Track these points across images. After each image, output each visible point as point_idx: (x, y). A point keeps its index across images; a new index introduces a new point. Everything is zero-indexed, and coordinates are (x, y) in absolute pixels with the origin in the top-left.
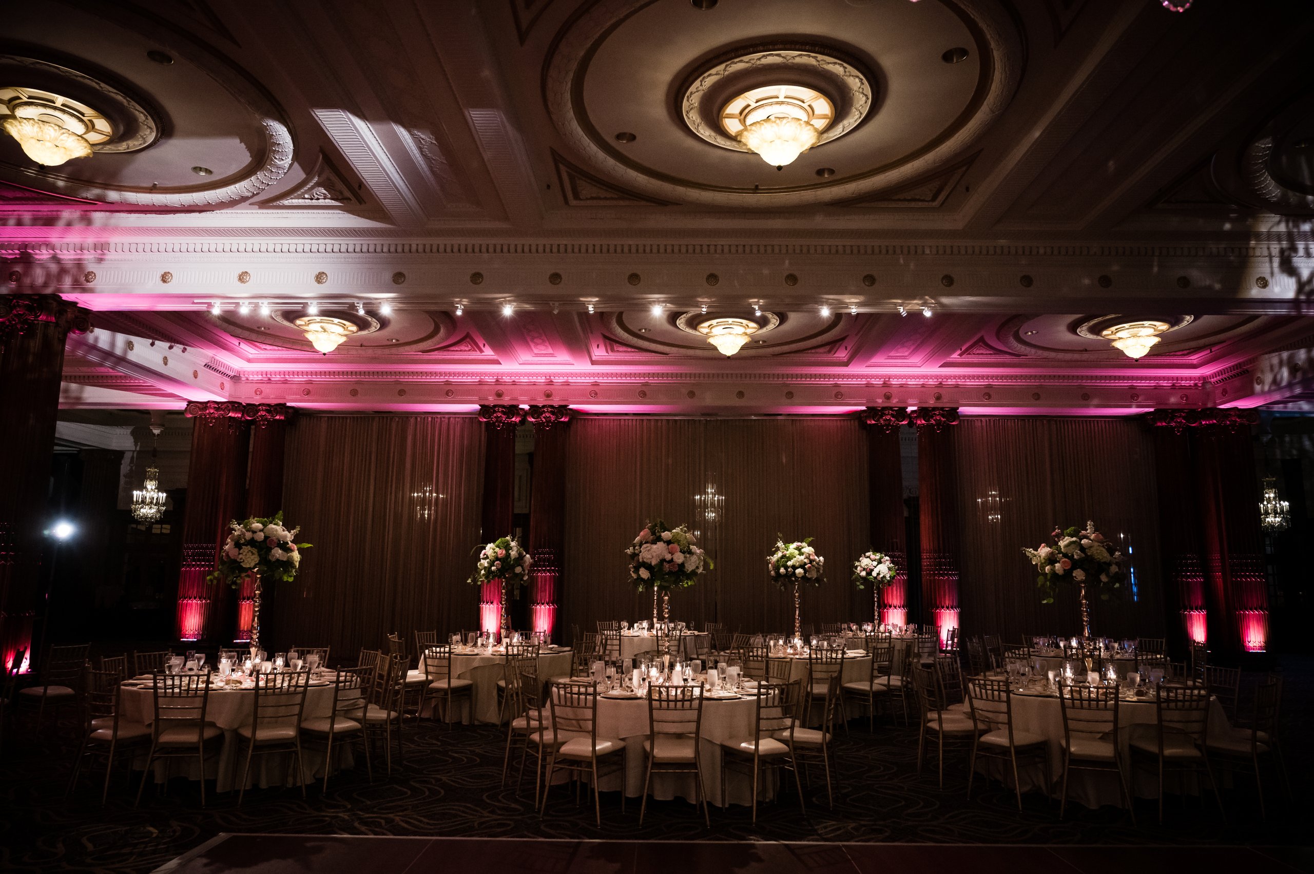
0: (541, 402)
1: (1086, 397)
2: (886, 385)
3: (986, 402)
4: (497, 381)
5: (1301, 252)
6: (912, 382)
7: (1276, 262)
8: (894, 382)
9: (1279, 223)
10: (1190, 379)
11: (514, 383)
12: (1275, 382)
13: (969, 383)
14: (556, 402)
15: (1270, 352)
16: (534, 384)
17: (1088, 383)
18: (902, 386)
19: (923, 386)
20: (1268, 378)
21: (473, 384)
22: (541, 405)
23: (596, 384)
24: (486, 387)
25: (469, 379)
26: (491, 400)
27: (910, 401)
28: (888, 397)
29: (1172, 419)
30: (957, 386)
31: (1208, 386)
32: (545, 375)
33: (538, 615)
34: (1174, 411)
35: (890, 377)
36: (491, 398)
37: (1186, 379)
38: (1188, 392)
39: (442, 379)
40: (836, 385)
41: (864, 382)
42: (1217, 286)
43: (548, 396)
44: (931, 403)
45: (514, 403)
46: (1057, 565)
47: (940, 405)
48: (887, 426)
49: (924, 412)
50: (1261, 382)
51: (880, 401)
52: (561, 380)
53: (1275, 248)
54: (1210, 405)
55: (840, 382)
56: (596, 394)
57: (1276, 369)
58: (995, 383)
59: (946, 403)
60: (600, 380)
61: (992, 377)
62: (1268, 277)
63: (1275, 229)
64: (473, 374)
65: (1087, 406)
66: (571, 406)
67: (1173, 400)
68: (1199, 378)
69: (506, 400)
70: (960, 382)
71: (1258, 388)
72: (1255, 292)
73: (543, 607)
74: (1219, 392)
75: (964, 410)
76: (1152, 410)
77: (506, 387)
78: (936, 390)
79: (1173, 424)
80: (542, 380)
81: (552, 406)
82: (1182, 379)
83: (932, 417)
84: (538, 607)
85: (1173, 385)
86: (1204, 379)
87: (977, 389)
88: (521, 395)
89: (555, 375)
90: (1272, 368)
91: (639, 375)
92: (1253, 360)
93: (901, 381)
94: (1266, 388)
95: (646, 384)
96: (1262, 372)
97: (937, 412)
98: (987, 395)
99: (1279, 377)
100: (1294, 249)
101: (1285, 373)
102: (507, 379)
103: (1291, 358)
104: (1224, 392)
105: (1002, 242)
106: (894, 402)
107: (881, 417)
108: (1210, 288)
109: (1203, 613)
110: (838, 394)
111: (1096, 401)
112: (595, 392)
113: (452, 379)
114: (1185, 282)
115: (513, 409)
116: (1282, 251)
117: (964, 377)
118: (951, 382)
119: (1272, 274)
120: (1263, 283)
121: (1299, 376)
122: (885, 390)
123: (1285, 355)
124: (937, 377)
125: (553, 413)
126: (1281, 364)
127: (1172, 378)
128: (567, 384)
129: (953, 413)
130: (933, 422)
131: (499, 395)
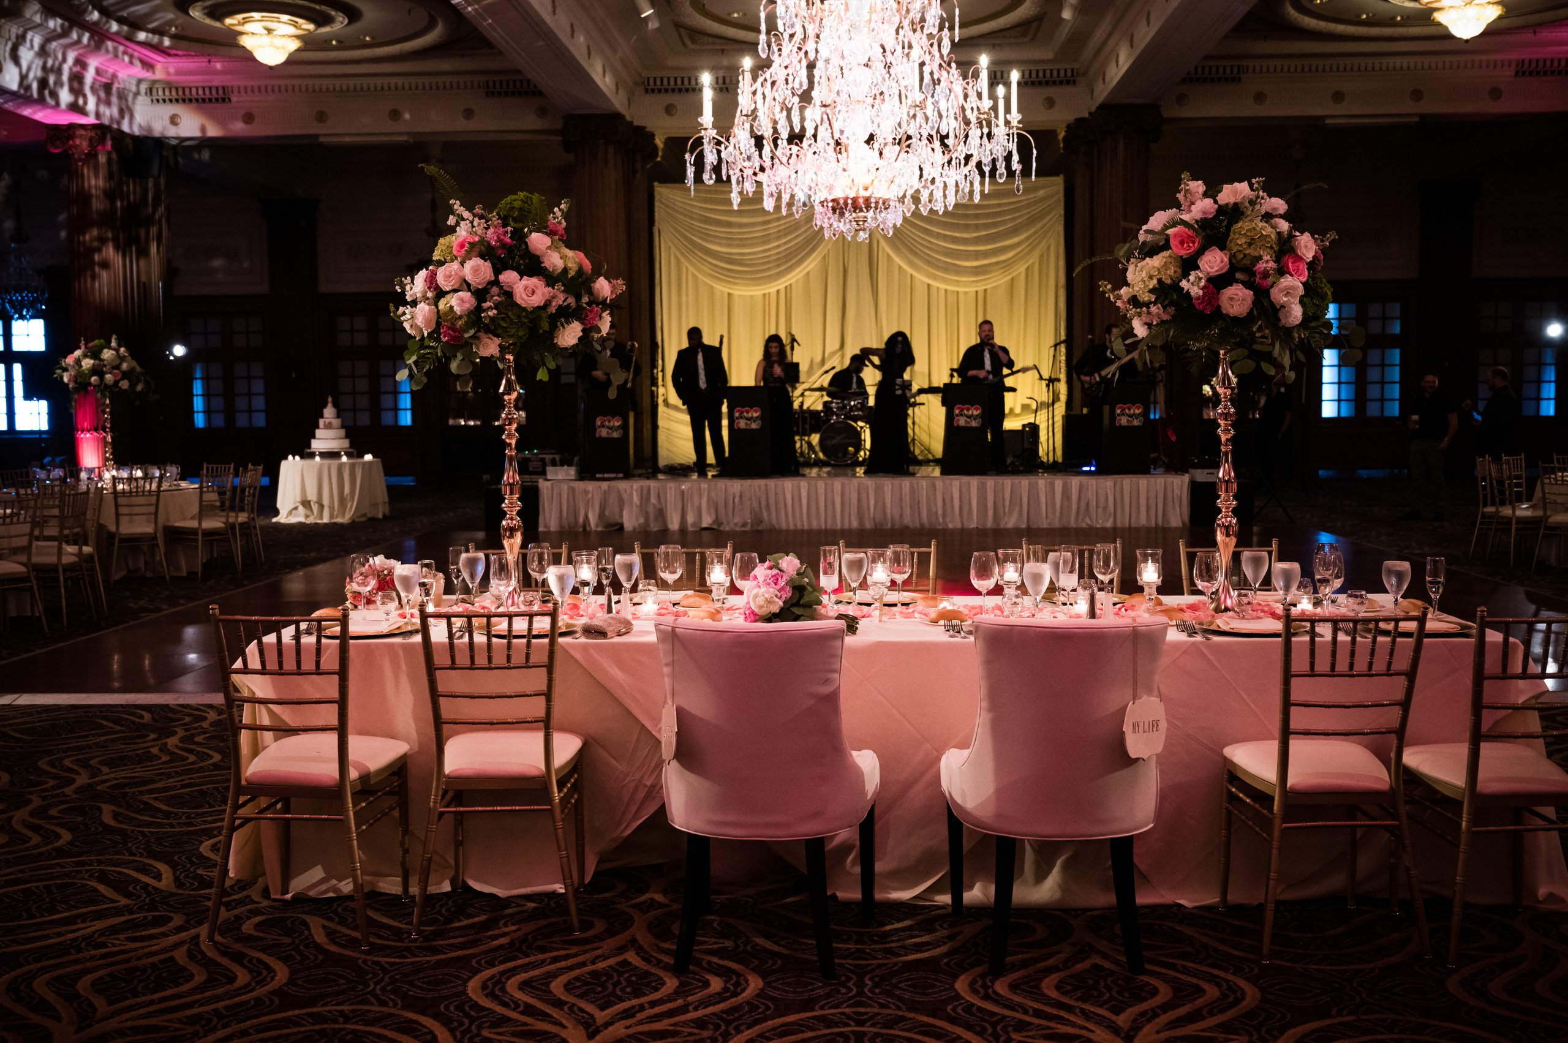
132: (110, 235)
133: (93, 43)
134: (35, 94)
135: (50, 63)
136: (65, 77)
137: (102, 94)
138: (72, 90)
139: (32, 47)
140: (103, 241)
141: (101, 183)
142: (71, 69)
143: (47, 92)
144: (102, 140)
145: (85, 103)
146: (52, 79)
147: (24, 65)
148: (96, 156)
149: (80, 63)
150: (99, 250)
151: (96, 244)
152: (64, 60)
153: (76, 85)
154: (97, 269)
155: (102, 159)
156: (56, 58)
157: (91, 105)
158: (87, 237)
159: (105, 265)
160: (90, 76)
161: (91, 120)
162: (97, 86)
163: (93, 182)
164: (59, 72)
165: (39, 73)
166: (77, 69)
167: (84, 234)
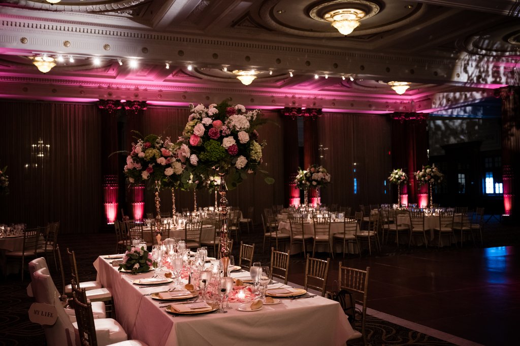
0: (133, 99)
1: (370, 106)
2: (293, 97)
3: (333, 107)
4: (109, 87)
5: (470, 65)
6: (304, 96)
7: (463, 68)
8: (297, 96)
9: (466, 55)
10: (407, 100)
11: (118, 88)
12: (441, 104)
13: (327, 98)
14: (140, 99)
15: (440, 92)
16: (129, 89)
17: (372, 100)
18: (300, 98)
19: (308, 98)
20: (438, 103)
21: (95, 88)
22: (132, 101)
23: (161, 91)
24: (102, 90)
25: (93, 85)
26: (106, 97)
27: (303, 105)
28: (294, 103)
29: (400, 116)
30: (322, 99)
31: (413, 103)
32: (135, 85)
33: (136, 208)
34: (401, 113)
35: (295, 94)
36: (105, 96)
37: (406, 100)
38: (406, 105)
39: (78, 84)
40: (273, 97)
41: (284, 95)
42: (445, 76)
43: (136, 96)
44: (312, 106)
45: (118, 99)
46: (426, 178)
47: (315, 107)
48: (293, 116)
49: (308, 110)
50: (435, 103)
51: (290, 105)
52: (143, 88)
53: (463, 63)
54: (413, 111)
55: (274, 95)
56: (161, 96)
57: (441, 99)
58: (337, 98)
59: (317, 107)
60: (163, 89)
61: (336, 96)
62: (460, 73)
63: (465, 58)
64: (95, 83)
65: (370, 110)
66: (148, 102)
67: (401, 108)
68: (410, 100)
69: (114, 97)
70: (323, 97)
71: (433, 106)
72: (456, 79)
73: (138, 204)
74: (417, 106)
75: (324, 110)
76: (393, 112)
77: (114, 90)
78: (313, 101)
79: (400, 118)
80: (133, 87)
81: (138, 102)
82: (404, 100)
83: (311, 113)
84: (136, 204)
85: (401, 102)
86: (412, 100)
87: (330, 101)
88: (122, 95)
89: (141, 85)
90: (440, 98)
91: (183, 87)
92: (432, 95)
93: (300, 96)
94: (437, 106)
95: (186, 92)
96: (436, 100)
97: (314, 111)
98: (333, 103)
99: (442, 103)
100: (468, 64)
101: (445, 101)
102: (114, 86)
103: (447, 95)
104: (420, 106)
105: (382, 54)
106: (297, 105)
107: (291, 112)
108: (443, 76)
109: (407, 195)
110: (273, 101)
111: (374, 108)
112: (161, 95)
113: (83, 85)
114: (436, 73)
115: (118, 103)
116: (465, 65)
117: (325, 95)
118: (320, 97)
119: (461, 72)
120: (458, 76)
121: (450, 103)
122: (293, 100)
123: (445, 94)
124: (314, 95)
125: (139, 105)
126: (443, 97)
127: (401, 99)
128: (146, 90)
129: (319, 111)
130: (312, 115)
131: (110, 94)
132: (514, 124)
133: (495, 60)
134: (475, 81)
135: (482, 70)
136: (490, 73)
137: (510, 75)
138: (493, 76)
139: (472, 66)
140: (511, 126)
141: (511, 106)
142: (492, 70)
143: (481, 80)
144: (510, 91)
145: (501, 80)
146: (483, 75)
147: (470, 73)
148: (509, 97)
149: (497, 67)
150: (510, 130)
151: (509, 128)
152: (488, 67)
153: (496, 74)
154: (509, 137)
155: (511, 97)
156: (484, 68)
157: (504, 79)
158: (506, 126)
159: (512, 135)
160: (502, 70)
161: (504, 85)
162: (507, 73)
163: (508, 106)
164: (487, 71)
165: (477, 74)
166: (495, 69)
167: (505, 125)
